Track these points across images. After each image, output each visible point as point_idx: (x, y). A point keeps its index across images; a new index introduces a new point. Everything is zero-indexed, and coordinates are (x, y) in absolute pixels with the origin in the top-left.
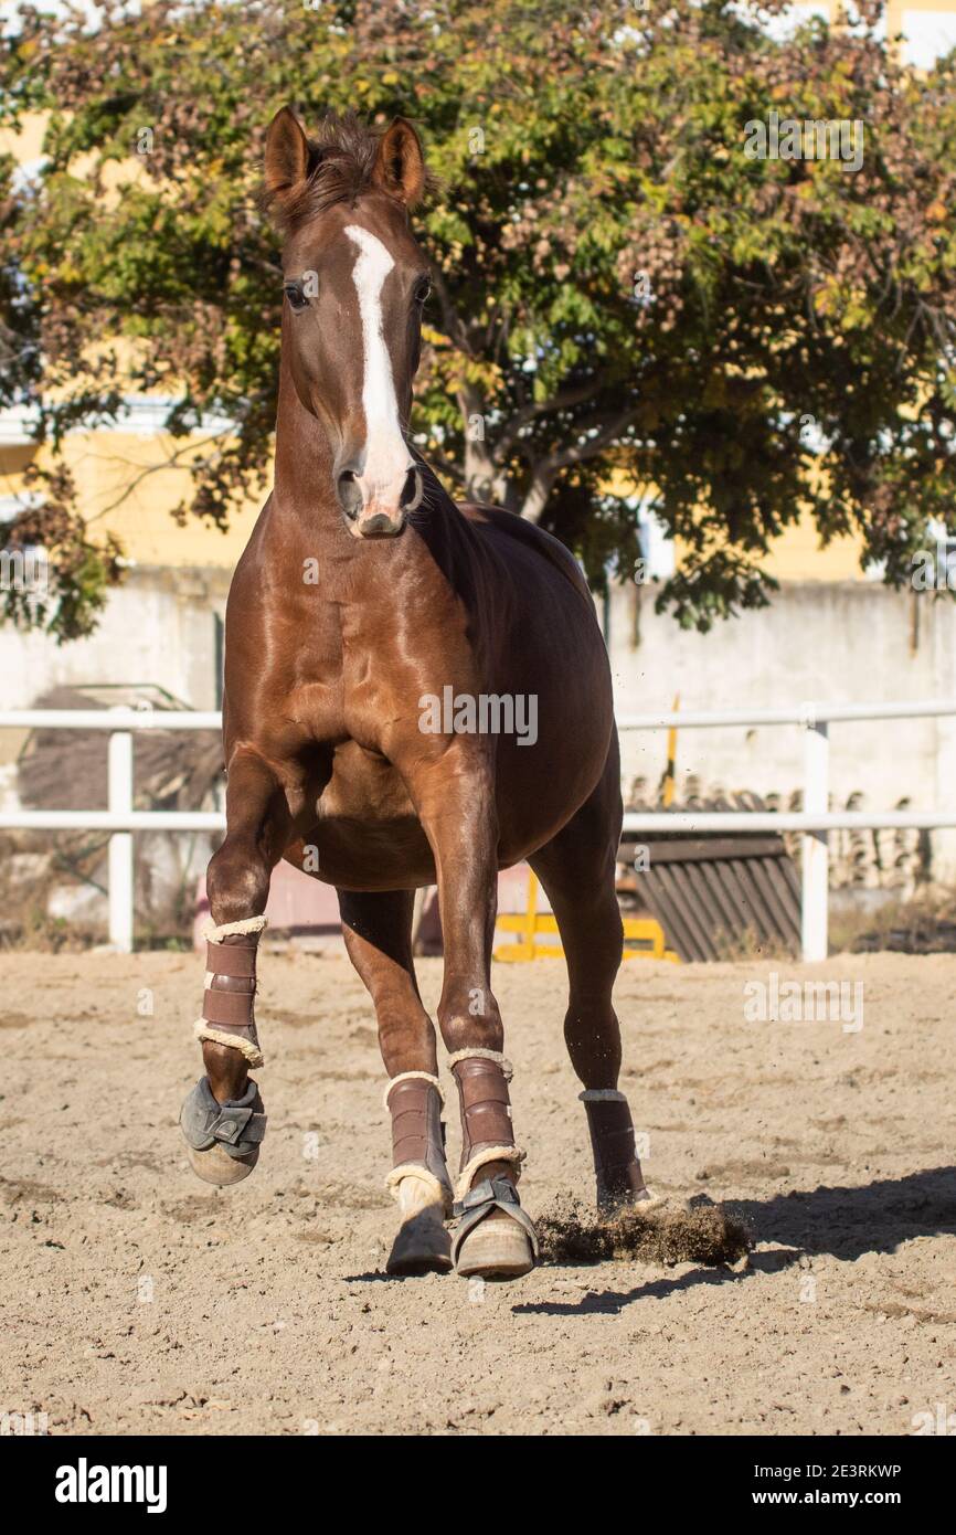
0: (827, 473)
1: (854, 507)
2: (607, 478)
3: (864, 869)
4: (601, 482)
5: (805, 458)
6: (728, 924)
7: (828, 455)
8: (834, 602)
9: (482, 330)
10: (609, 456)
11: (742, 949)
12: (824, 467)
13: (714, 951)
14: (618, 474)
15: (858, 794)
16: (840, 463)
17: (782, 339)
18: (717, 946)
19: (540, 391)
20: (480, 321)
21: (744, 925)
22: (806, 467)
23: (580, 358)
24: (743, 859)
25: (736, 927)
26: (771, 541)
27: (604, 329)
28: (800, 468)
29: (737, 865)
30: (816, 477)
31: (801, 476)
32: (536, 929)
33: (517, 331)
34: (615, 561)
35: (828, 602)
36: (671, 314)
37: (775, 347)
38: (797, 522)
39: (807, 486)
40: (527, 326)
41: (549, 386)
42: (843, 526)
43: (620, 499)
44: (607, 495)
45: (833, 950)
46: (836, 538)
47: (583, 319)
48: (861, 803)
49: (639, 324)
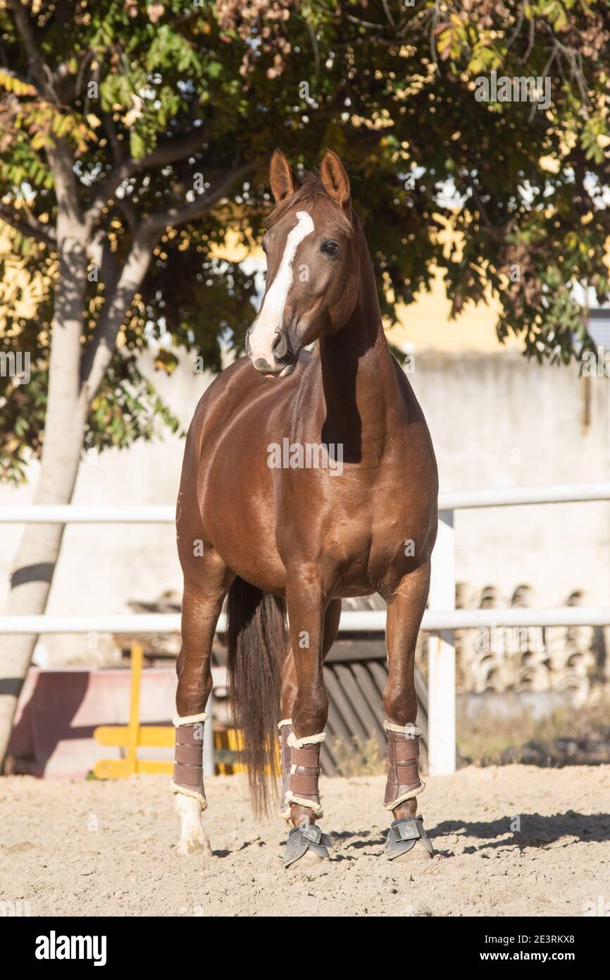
0: (460, 235)
1: (488, 271)
2: (221, 241)
3: (532, 670)
4: (214, 246)
5: (437, 217)
6: (350, 734)
7: (462, 214)
8: (497, 374)
9: (71, 78)
10: (222, 217)
11: (365, 761)
12: (459, 227)
13: (334, 764)
14: (232, 236)
15: (524, 587)
16: (474, 222)
17: (408, 85)
18: (337, 758)
19: (137, 146)
20: (69, 67)
21: (367, 735)
22: (441, 227)
23: (180, 110)
24: (364, 662)
25: (357, 737)
26: (401, 309)
27: (206, 76)
28: (434, 228)
29: (357, 668)
30: (450, 238)
31: (436, 237)
32: (138, 743)
33: (110, 78)
34: (229, 334)
35: (489, 375)
36: (278, 59)
37: (401, 94)
38: (428, 288)
39: (440, 247)
40: (120, 74)
41: (146, 140)
42: (476, 293)
43: (235, 265)
44: (220, 262)
45: (464, 761)
46: (469, 306)
47: (183, 66)
48: (528, 597)
49: (243, 70)
